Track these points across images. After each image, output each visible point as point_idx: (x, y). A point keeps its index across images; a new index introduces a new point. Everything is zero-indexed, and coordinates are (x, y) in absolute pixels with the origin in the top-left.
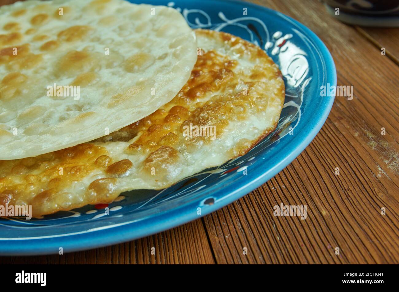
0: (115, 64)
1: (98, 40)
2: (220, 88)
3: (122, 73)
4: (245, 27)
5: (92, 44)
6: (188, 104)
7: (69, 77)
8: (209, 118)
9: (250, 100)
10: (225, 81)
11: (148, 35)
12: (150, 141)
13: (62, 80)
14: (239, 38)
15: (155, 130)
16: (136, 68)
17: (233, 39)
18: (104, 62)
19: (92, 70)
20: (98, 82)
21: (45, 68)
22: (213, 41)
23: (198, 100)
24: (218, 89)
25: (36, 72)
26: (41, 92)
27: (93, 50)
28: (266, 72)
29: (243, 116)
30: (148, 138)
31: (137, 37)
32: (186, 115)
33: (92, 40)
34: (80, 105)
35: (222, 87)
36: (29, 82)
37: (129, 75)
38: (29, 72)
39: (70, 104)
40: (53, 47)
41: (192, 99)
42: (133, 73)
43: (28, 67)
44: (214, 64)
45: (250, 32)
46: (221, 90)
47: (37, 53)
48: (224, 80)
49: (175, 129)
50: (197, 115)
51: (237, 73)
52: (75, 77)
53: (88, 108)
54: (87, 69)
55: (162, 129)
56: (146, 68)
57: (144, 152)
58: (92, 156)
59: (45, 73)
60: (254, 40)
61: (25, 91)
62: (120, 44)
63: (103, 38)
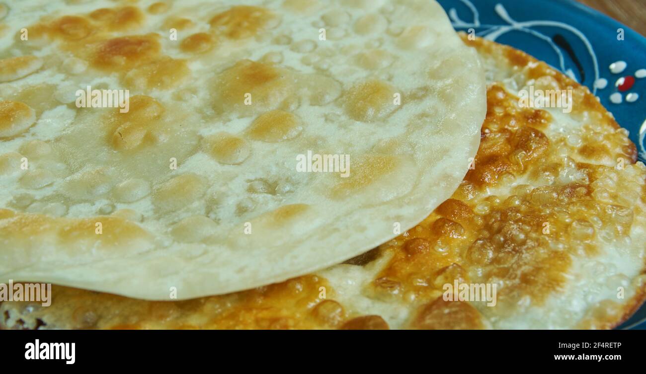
0: (328, 98)
1: (287, 40)
2: (526, 168)
3: (344, 118)
4: (549, 39)
5: (277, 48)
6: (470, 196)
7: (242, 117)
8: (526, 240)
9: (599, 208)
10: (535, 155)
11: (381, 41)
12: (415, 276)
13: (229, 120)
14: (543, 64)
15: (418, 252)
16: (370, 112)
17: (532, 64)
18: (305, 92)
19: (285, 106)
20: (300, 134)
21: (194, 91)
22: (490, 61)
23: (489, 192)
24: (524, 171)
25: (178, 98)
26: (194, 143)
27: (280, 62)
28: (609, 145)
29: (591, 244)
30: (407, 268)
31: (358, 42)
32: (471, 221)
33: (277, 41)
34: (270, 181)
35: (531, 168)
36: (168, 119)
37: (358, 125)
38: (164, 95)
39: (252, 177)
40: (205, 46)
41: (477, 187)
42: (366, 122)
43: (163, 86)
44: (507, 116)
45: (558, 50)
46: (528, 173)
47: (175, 54)
48: (533, 153)
49: (457, 252)
50: (496, 226)
51: (554, 140)
52: (254, 117)
53: (287, 188)
54: (275, 101)
55: (432, 251)
56: (389, 116)
57: (405, 299)
58: (303, 295)
59: (196, 101)
60: (567, 68)
61: (163, 139)
62: (328, 54)
63: (297, 38)
